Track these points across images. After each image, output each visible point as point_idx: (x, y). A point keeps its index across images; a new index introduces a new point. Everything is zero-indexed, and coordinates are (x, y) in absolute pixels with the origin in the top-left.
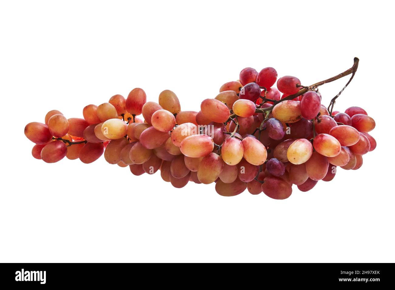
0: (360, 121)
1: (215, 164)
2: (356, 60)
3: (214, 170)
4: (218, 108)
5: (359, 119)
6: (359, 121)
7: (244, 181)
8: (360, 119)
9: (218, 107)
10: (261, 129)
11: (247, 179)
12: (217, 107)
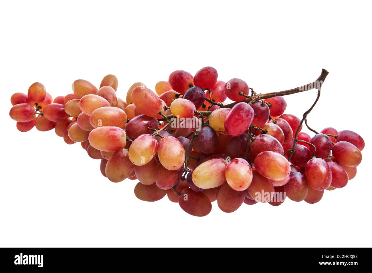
0: (342, 151)
1: (119, 162)
2: (325, 73)
3: (117, 168)
4: (146, 98)
5: (341, 148)
6: (340, 150)
7: (160, 187)
8: (343, 149)
9: (146, 96)
10: (195, 135)
11: (164, 187)
12: (144, 96)
